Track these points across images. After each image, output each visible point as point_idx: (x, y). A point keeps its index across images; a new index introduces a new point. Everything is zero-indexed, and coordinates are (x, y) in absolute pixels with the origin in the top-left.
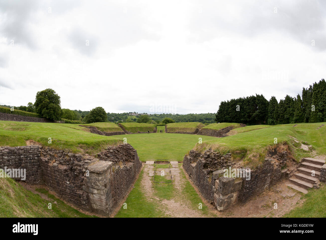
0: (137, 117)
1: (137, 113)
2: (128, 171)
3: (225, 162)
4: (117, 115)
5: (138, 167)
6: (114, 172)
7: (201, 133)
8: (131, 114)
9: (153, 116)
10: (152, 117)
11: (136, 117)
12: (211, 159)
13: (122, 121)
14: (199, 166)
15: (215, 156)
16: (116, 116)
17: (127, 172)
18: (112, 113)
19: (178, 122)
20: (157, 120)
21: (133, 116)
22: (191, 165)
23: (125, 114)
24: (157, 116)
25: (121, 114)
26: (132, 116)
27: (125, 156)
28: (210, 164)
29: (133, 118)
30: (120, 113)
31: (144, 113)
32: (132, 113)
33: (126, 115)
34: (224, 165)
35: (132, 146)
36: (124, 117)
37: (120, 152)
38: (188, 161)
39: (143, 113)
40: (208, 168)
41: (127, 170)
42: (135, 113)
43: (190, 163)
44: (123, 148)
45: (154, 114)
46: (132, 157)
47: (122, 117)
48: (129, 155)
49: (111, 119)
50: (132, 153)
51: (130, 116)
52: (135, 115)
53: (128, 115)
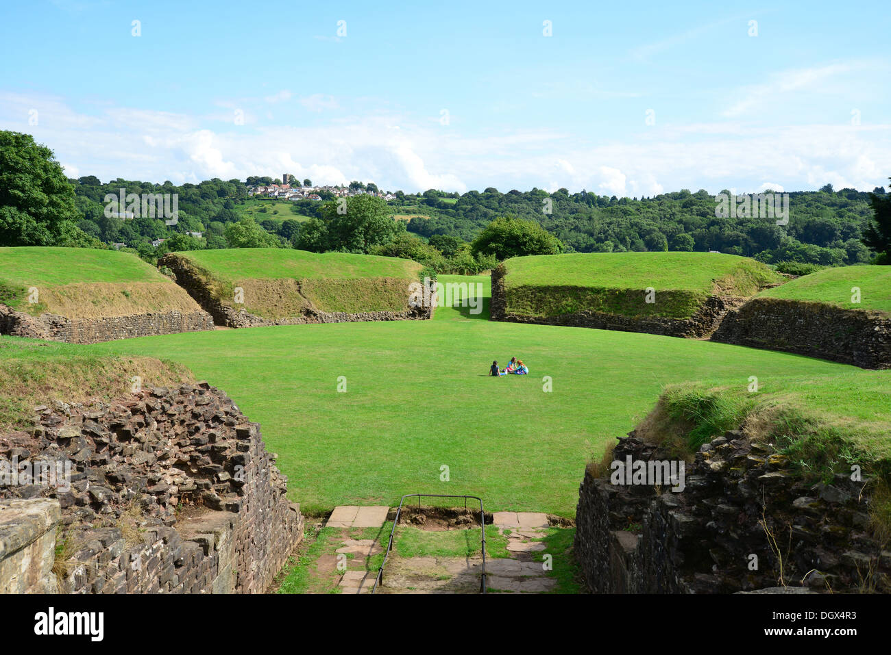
0: (303, 213)
1: (307, 183)
2: (180, 571)
3: (826, 534)
5: (269, 549)
6: (66, 576)
7: (746, 331)
8: (260, 190)
9: (414, 208)
10: (408, 212)
11: (296, 208)
12: (732, 502)
13: (198, 235)
14: (657, 546)
15: (753, 483)
17: (175, 577)
19: (588, 249)
20: (439, 231)
21: (278, 206)
22: (616, 541)
23: (216, 190)
24: (440, 205)
26: (267, 206)
27: (180, 465)
28: (727, 534)
29: (273, 218)
31: (355, 186)
32: (266, 182)
33: (222, 193)
34: (816, 557)
35: (229, 401)
36: (214, 207)
37: (137, 440)
38: (601, 511)
39: (347, 184)
40: (714, 568)
41: (178, 564)
42: (291, 181)
43: (613, 527)
44: (164, 412)
45: (426, 194)
46: (223, 476)
47: (195, 213)
48: (207, 458)
49: (111, 227)
50: (225, 444)
51: (251, 201)
52: (287, 195)
53: (241, 200)
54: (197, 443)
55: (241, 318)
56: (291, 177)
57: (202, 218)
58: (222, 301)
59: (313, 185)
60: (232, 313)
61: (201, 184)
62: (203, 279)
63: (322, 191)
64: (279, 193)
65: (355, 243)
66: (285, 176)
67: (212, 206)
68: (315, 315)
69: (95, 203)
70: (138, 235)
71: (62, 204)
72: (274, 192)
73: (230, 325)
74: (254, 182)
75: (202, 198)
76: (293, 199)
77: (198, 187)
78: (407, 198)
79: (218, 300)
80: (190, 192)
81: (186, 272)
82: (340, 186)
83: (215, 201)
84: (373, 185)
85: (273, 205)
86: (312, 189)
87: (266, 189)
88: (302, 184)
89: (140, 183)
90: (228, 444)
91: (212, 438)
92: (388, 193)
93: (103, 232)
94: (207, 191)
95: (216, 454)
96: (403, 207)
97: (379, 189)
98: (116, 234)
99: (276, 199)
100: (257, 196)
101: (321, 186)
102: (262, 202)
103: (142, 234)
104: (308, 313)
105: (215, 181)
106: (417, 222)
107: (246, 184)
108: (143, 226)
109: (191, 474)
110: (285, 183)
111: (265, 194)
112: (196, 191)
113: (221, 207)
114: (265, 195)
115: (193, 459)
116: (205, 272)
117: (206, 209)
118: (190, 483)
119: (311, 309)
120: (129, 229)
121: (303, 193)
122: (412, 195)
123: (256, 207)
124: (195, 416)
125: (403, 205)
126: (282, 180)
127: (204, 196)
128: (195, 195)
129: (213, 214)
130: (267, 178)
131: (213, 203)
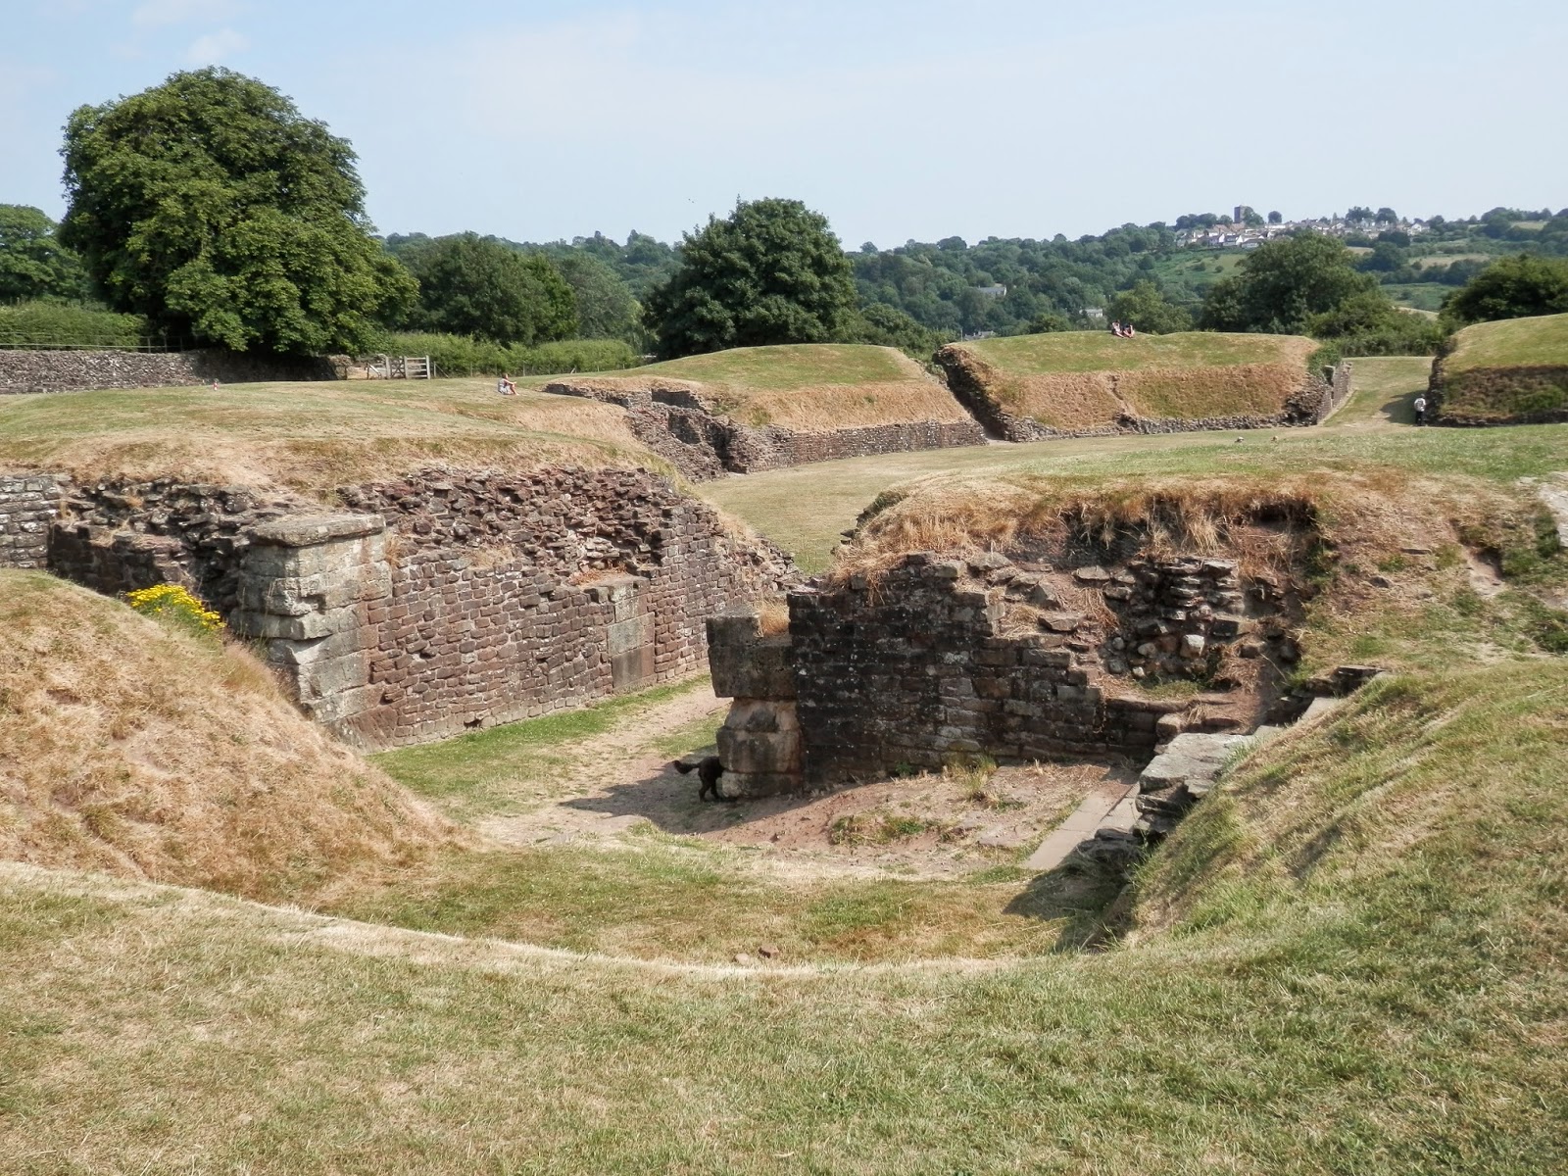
1: (1275, 217)
4: (1040, 258)
6: (398, 567)
8: (1197, 236)
9: (1461, 243)
10: (1449, 252)
16: (1033, 266)
18: (993, 240)
21: (1224, 259)
23: (1128, 242)
25: (1086, 240)
26: (1207, 260)
29: (1214, 279)
30: (1073, 236)
31: (1357, 215)
32: (1207, 221)
33: (1137, 245)
36: (1124, 268)
39: (1343, 214)
42: (1247, 217)
44: (578, 487)
45: (1486, 218)
46: (644, 547)
47: (1094, 280)
48: (631, 532)
49: (976, 308)
50: (647, 520)
51: (1181, 256)
52: (1240, 240)
53: (1166, 253)
54: (621, 518)
55: (1025, 428)
56: (1248, 210)
57: (1104, 287)
58: (1002, 406)
59: (1284, 220)
60: (1014, 422)
61: (1106, 235)
62: (981, 376)
63: (1298, 229)
64: (1226, 238)
65: (1293, 313)
66: (1238, 210)
67: (1120, 267)
68: (1133, 423)
69: (955, 275)
70: (1012, 318)
71: (836, 286)
72: (1218, 237)
73: (1011, 439)
74: (1187, 223)
75: (1108, 255)
76: (1249, 246)
77: (1102, 239)
78: (1450, 227)
79: (998, 405)
80: (1089, 247)
81: (964, 368)
82: (1330, 217)
83: (1127, 259)
84: (1387, 210)
85: (1217, 257)
86: (1282, 227)
87: (1207, 233)
88: (1266, 219)
89: (1018, 240)
90: (652, 522)
91: (635, 514)
92: (1418, 221)
93: (966, 316)
94: (1115, 244)
95: (639, 529)
96: (1440, 244)
97: (1400, 217)
98: (982, 318)
99: (1221, 247)
100: (1192, 247)
101: (1298, 220)
102: (1199, 255)
103: (1018, 317)
104: (1124, 421)
105: (1129, 228)
106: (1463, 267)
107: (1176, 228)
108: (1019, 304)
109: (615, 544)
110: (1237, 221)
111: (1205, 242)
112: (1098, 246)
113: (1134, 267)
114: (1204, 244)
115: (618, 532)
116: (985, 368)
117: (1114, 273)
118: (616, 551)
119: (1127, 413)
120: (1000, 309)
121: (1266, 235)
122: (1460, 222)
123: (1189, 264)
124: (619, 494)
125: (1442, 240)
126: (1233, 217)
127: (1110, 253)
128: (1097, 252)
129: (1122, 279)
130: (1209, 215)
131: (1124, 262)
